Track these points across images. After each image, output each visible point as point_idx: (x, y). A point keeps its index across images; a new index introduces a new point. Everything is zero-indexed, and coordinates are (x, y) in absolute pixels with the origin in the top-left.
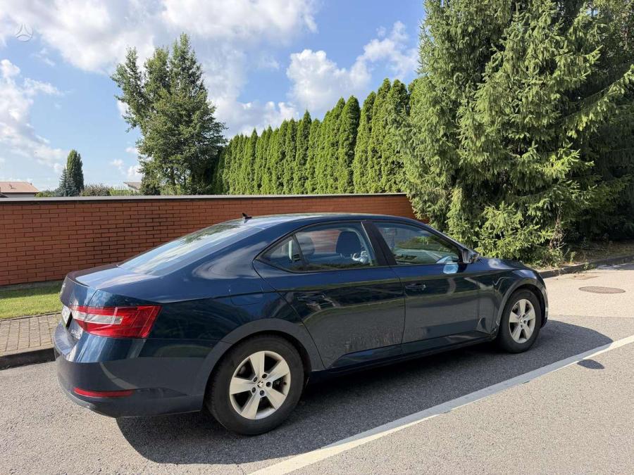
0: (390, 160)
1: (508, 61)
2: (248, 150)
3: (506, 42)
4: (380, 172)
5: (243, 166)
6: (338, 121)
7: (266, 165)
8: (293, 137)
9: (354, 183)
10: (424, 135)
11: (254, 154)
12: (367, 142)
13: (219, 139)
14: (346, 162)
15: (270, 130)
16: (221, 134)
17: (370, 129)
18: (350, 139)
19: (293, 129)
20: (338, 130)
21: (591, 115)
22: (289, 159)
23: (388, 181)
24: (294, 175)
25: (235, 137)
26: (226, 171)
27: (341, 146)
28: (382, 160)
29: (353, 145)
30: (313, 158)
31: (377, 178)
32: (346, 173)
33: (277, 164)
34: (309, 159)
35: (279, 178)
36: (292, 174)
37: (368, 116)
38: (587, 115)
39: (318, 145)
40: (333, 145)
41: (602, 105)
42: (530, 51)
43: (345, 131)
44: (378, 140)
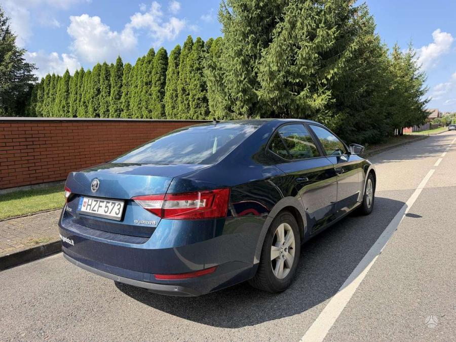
0: (196, 97)
1: (286, 29)
2: (61, 86)
3: (285, 16)
4: (189, 106)
5: (57, 101)
6: (150, 66)
7: (80, 99)
8: (106, 77)
9: (167, 114)
10: (232, 77)
11: (68, 90)
12: (176, 83)
13: (30, 77)
14: (158, 97)
15: (82, 71)
16: (32, 73)
17: (178, 73)
18: (162, 80)
19: (107, 71)
20: (150, 72)
21: (336, 70)
22: (104, 95)
23: (195, 112)
24: (110, 108)
25: (47, 76)
26: (39, 104)
27: (153, 85)
28: (190, 97)
29: (163, 84)
30: (127, 94)
31: (186, 111)
32: (159, 106)
33: (93, 98)
34: (123, 94)
35: (95, 110)
36: (108, 106)
37: (176, 63)
38: (333, 69)
39: (132, 84)
40: (147, 84)
41: (341, 63)
42: (298, 24)
43: (157, 73)
44: (186, 81)
